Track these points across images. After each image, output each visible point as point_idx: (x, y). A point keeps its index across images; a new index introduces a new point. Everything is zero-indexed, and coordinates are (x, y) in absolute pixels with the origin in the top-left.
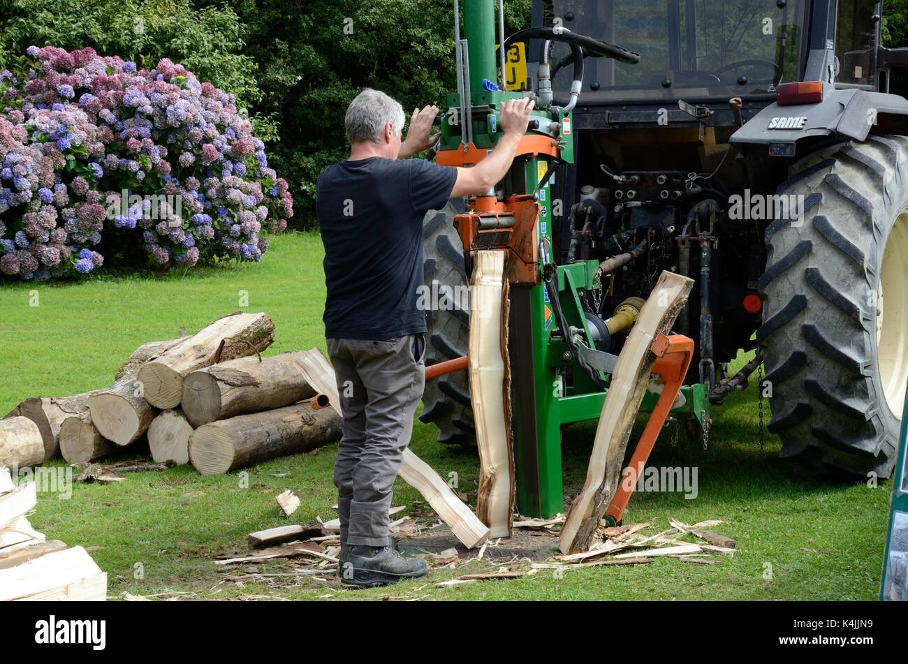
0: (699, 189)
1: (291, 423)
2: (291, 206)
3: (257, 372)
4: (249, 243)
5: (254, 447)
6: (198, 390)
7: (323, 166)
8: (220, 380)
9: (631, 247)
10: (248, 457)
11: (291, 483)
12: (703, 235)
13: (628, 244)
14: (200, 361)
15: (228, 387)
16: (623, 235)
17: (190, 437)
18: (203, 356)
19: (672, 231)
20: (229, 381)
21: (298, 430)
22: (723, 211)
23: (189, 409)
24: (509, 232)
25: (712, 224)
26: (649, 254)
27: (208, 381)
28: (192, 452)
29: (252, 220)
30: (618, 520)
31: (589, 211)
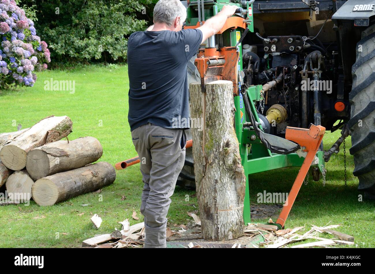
0: (308, 45)
1: (87, 176)
2: (49, 56)
3: (68, 149)
4: (28, 77)
5: (69, 190)
6: (36, 160)
7: (61, 34)
8: (49, 154)
9: (274, 77)
10: (65, 196)
11: (93, 209)
12: (315, 70)
13: (272, 76)
14: (35, 143)
15: (53, 157)
16: (269, 71)
17: (32, 185)
18: (37, 140)
19: (296, 68)
20: (54, 154)
21: (90, 180)
22: (324, 57)
23: (31, 170)
24: (222, 68)
25: (319, 64)
26: (284, 81)
27: (42, 154)
28: (34, 194)
29: (29, 64)
30: (283, 226)
31: (250, 58)
